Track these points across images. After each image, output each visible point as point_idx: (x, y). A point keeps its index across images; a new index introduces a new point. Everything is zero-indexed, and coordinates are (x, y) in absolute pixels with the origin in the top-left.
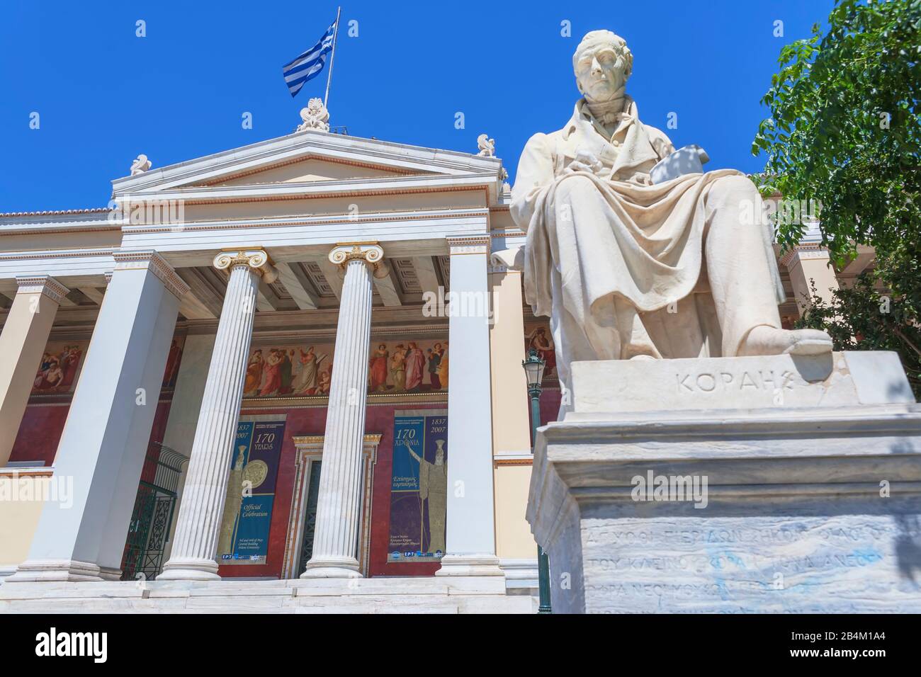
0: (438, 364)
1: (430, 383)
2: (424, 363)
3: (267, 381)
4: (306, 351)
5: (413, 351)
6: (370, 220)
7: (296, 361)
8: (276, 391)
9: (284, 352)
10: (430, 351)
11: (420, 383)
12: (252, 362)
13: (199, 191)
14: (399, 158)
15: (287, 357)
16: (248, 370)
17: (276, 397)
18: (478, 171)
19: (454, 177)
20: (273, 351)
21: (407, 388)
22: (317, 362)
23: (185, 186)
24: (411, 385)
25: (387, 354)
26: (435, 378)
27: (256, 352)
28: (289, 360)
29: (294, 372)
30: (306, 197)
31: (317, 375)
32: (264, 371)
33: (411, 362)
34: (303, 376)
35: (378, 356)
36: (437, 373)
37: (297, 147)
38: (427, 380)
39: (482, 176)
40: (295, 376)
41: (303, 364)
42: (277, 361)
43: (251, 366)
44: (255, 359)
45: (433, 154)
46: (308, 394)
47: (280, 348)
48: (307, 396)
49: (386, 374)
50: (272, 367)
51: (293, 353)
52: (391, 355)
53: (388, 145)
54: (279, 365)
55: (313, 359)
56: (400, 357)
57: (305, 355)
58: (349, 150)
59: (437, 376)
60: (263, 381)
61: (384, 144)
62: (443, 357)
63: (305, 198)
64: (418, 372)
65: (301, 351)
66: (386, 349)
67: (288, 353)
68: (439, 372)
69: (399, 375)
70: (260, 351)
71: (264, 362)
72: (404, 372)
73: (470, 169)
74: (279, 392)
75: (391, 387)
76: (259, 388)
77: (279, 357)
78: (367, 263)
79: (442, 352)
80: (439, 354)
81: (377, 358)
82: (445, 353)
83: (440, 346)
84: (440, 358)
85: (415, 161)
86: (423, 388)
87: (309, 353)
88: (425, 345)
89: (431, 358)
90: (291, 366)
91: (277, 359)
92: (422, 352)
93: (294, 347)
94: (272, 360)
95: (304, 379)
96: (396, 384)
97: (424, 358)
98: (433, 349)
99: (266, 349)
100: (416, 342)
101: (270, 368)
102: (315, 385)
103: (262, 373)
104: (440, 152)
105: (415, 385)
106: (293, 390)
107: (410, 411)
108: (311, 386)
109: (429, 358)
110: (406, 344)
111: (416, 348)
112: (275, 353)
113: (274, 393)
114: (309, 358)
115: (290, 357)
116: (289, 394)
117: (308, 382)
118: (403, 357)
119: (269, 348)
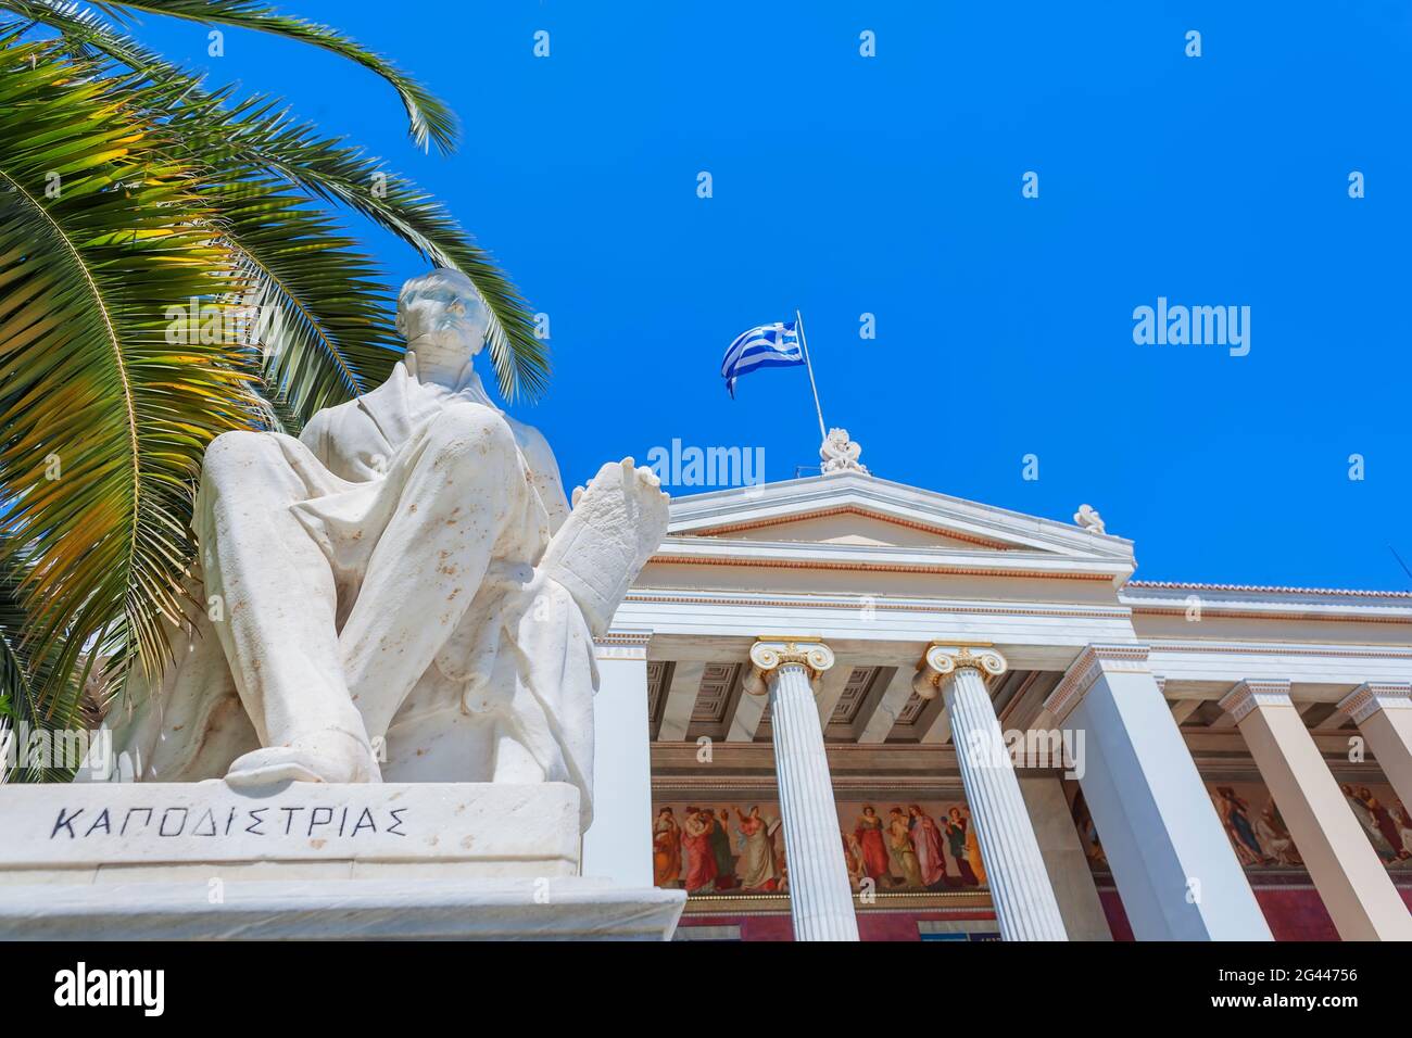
0: (964, 843)
1: (960, 874)
2: (940, 841)
3: (691, 864)
4: (747, 812)
5: (918, 818)
6: (970, 610)
7: (733, 828)
8: (712, 882)
9: (711, 813)
10: (944, 820)
11: (944, 874)
12: (659, 829)
13: (708, 544)
14: (988, 525)
15: (717, 822)
16: (656, 843)
17: (713, 894)
18: (1105, 554)
19: (1075, 559)
20: (691, 810)
21: (926, 881)
22: (770, 833)
23: (683, 533)
24: (931, 877)
25: (879, 824)
26: (964, 865)
27: (662, 811)
28: (721, 827)
29: (735, 849)
30: (864, 568)
31: (774, 856)
32: (683, 847)
33: (920, 837)
34: (751, 857)
35: (865, 825)
36: (965, 857)
37: (836, 494)
38: (953, 870)
39: (1112, 562)
40: (737, 858)
41: (748, 834)
42: (702, 829)
43: (659, 837)
44: (663, 825)
45: (1037, 525)
46: (768, 891)
47: (702, 806)
48: (765, 894)
49: (886, 857)
50: (695, 838)
51: (726, 816)
52: (886, 825)
53: (969, 504)
54: (707, 837)
55: (762, 828)
56: (901, 828)
57: (746, 820)
58: (912, 507)
59: (967, 863)
60: (685, 863)
61: (964, 503)
62: (967, 832)
63: (861, 569)
64: (936, 856)
65: (739, 812)
66: (876, 814)
67: (718, 815)
68: (968, 856)
69: (908, 861)
70: (669, 810)
71: (679, 828)
72: (914, 854)
73: (1092, 551)
74: (716, 885)
75: (900, 880)
76: (681, 878)
77: (704, 822)
78: (985, 675)
79: (963, 822)
80: (960, 827)
81: (864, 830)
82: (968, 825)
83: (959, 814)
84: (962, 832)
85: (1012, 531)
86: (949, 884)
87: (752, 817)
88: (937, 810)
89: (950, 831)
90: (727, 838)
91: (701, 825)
92: (932, 821)
93: (727, 806)
94: (693, 828)
95: (755, 862)
96: (907, 876)
97: (938, 832)
98: (948, 817)
99: (679, 807)
100: (921, 804)
101: (692, 841)
102: (775, 872)
103: (680, 850)
104: (1046, 523)
105: (937, 879)
106: (740, 882)
107: (943, 922)
108: (769, 875)
109: (947, 832)
110: (904, 807)
111: (922, 815)
112: (695, 815)
113: (709, 887)
114: (754, 824)
115: (723, 823)
116: (732, 890)
117: (762, 868)
118: (907, 830)
119: (684, 805)
